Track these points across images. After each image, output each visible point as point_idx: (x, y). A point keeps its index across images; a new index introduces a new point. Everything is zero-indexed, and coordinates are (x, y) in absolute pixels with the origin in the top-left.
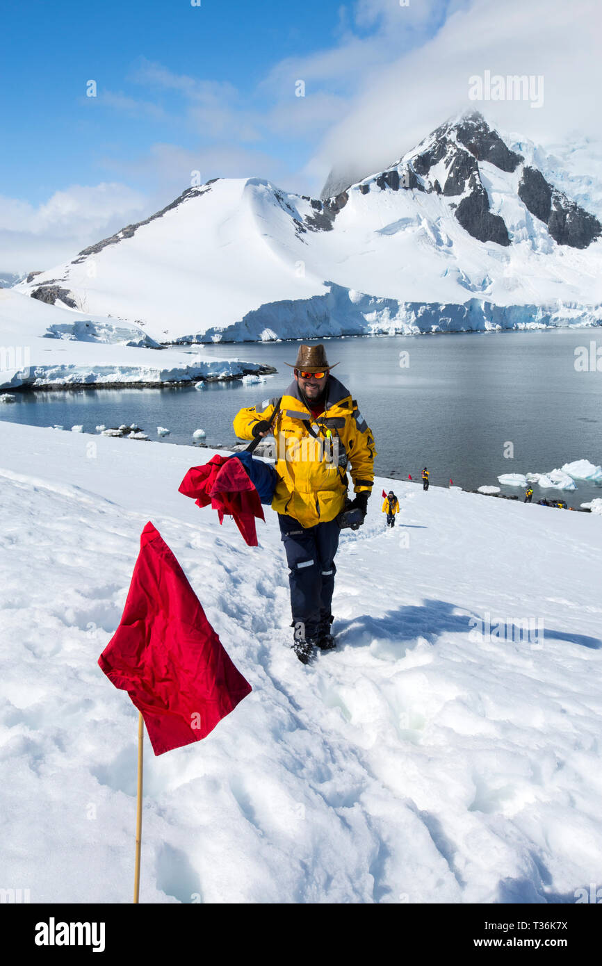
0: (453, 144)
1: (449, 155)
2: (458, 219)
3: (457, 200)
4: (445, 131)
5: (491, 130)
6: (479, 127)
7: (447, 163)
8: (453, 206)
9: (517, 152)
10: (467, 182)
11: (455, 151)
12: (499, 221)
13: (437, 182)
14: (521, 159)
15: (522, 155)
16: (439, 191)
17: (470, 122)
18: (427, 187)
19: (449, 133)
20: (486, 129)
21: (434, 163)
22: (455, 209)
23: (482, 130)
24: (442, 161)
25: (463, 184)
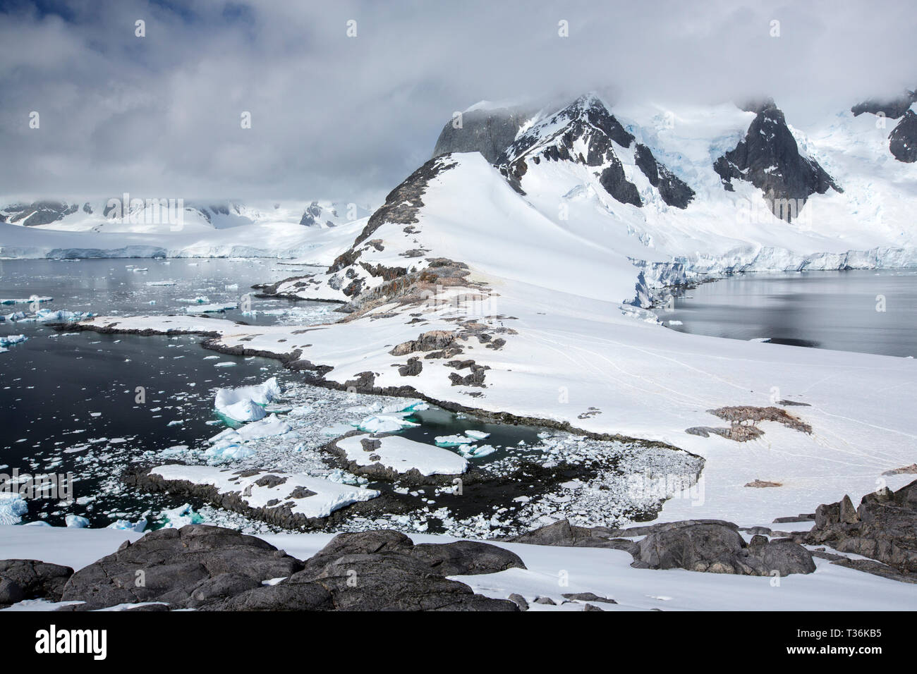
0: (588, 124)
1: (585, 133)
2: (603, 184)
3: (600, 169)
4: (578, 114)
5: (611, 115)
6: (601, 112)
7: (585, 139)
8: (597, 174)
9: (629, 132)
10: (605, 155)
11: (590, 130)
12: (633, 187)
13: (581, 154)
14: (633, 138)
15: (633, 134)
16: (584, 163)
17: (595, 107)
18: (575, 159)
19: (582, 116)
20: (607, 114)
21: (575, 139)
22: (599, 177)
23: (604, 114)
24: (581, 138)
25: (602, 157)
